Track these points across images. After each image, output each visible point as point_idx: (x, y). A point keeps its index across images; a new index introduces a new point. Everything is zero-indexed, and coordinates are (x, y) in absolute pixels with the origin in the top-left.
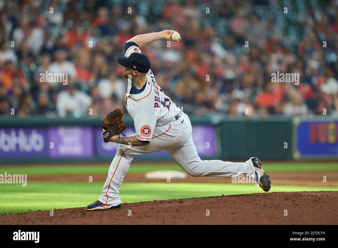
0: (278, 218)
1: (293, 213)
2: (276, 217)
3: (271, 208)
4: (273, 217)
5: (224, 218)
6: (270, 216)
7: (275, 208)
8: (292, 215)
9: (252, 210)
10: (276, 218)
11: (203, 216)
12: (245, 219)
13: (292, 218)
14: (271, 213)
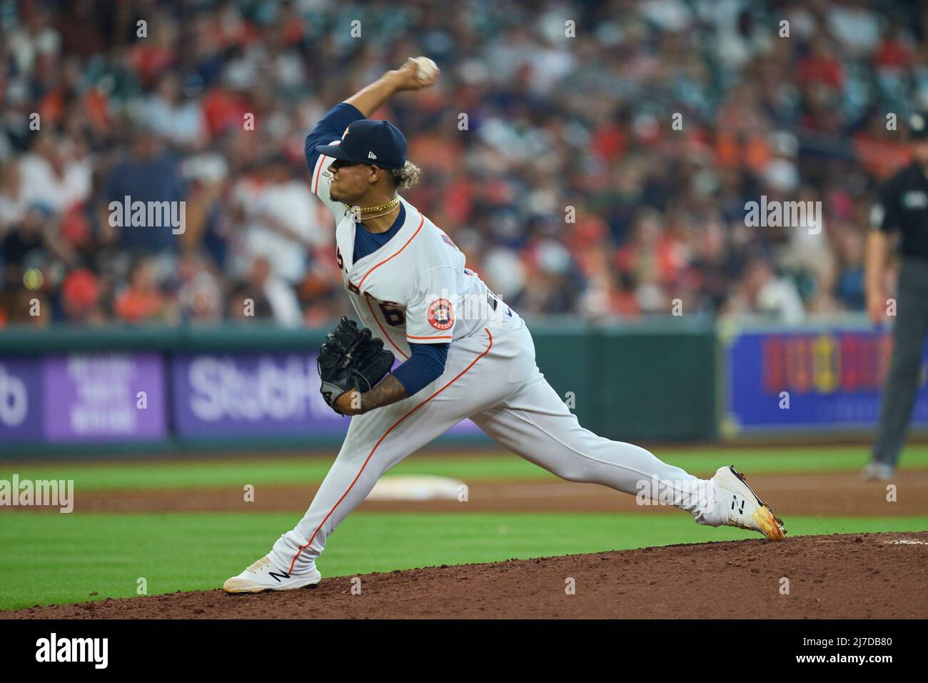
0: (827, 609)
1: (869, 595)
2: (821, 608)
3: (802, 580)
4: (813, 607)
5: (674, 611)
6: (804, 605)
7: (816, 582)
8: (867, 600)
9: (751, 588)
10: (822, 611)
11: (615, 608)
12: (734, 613)
13: (868, 610)
14: (806, 597)
